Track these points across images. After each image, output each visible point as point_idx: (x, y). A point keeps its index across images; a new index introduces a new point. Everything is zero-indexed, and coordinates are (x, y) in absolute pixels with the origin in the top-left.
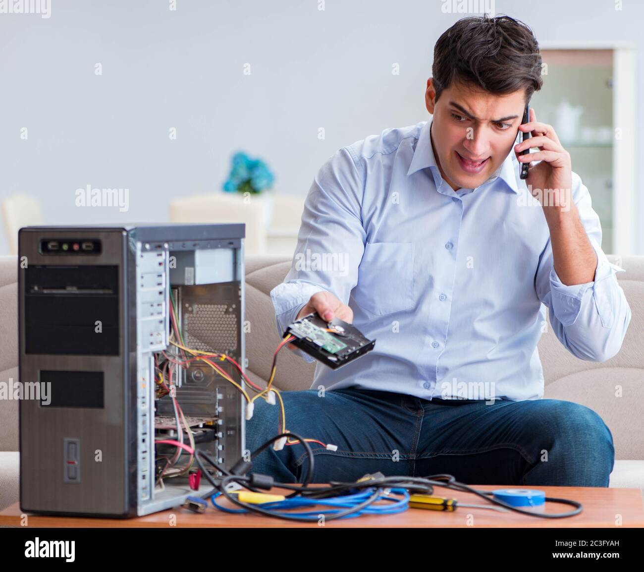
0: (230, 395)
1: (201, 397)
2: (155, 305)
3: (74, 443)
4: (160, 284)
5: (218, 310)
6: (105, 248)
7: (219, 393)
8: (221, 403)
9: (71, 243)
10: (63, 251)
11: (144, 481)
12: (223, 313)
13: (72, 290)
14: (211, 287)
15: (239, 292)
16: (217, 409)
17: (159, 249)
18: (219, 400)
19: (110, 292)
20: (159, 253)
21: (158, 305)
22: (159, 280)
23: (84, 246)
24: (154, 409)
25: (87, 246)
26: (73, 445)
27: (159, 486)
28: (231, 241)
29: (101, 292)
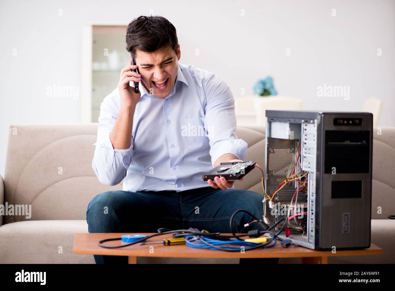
1: (286, 193)
3: (347, 215)
5: (278, 151)
6: (332, 122)
9: (348, 120)
11: (312, 233)
13: (347, 142)
14: (282, 140)
15: (268, 144)
17: (306, 122)
22: (306, 137)
23: (342, 122)
24: (308, 199)
26: (347, 216)
28: (272, 118)
29: (333, 143)
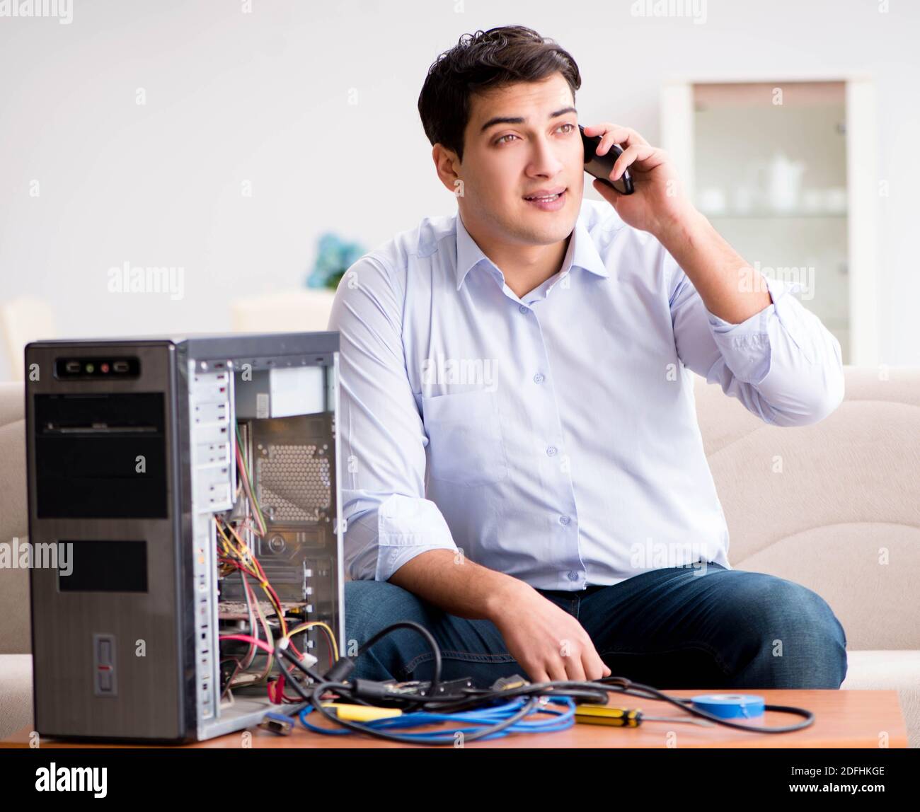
0: (322, 572)
1: (282, 574)
2: (216, 447)
3: (107, 641)
4: (222, 418)
5: (303, 452)
6: (145, 368)
7: (307, 568)
8: (309, 582)
9: (97, 362)
10: (88, 374)
11: (205, 692)
12: (310, 456)
13: (100, 428)
14: (292, 421)
16: (304, 591)
17: (220, 369)
18: (307, 578)
19: (153, 430)
20: (221, 374)
21: (220, 447)
22: (220, 412)
23: (116, 367)
24: (217, 593)
25: (119, 367)
26: (107, 644)
27: (225, 699)
28: (321, 356)
29: (140, 430)
